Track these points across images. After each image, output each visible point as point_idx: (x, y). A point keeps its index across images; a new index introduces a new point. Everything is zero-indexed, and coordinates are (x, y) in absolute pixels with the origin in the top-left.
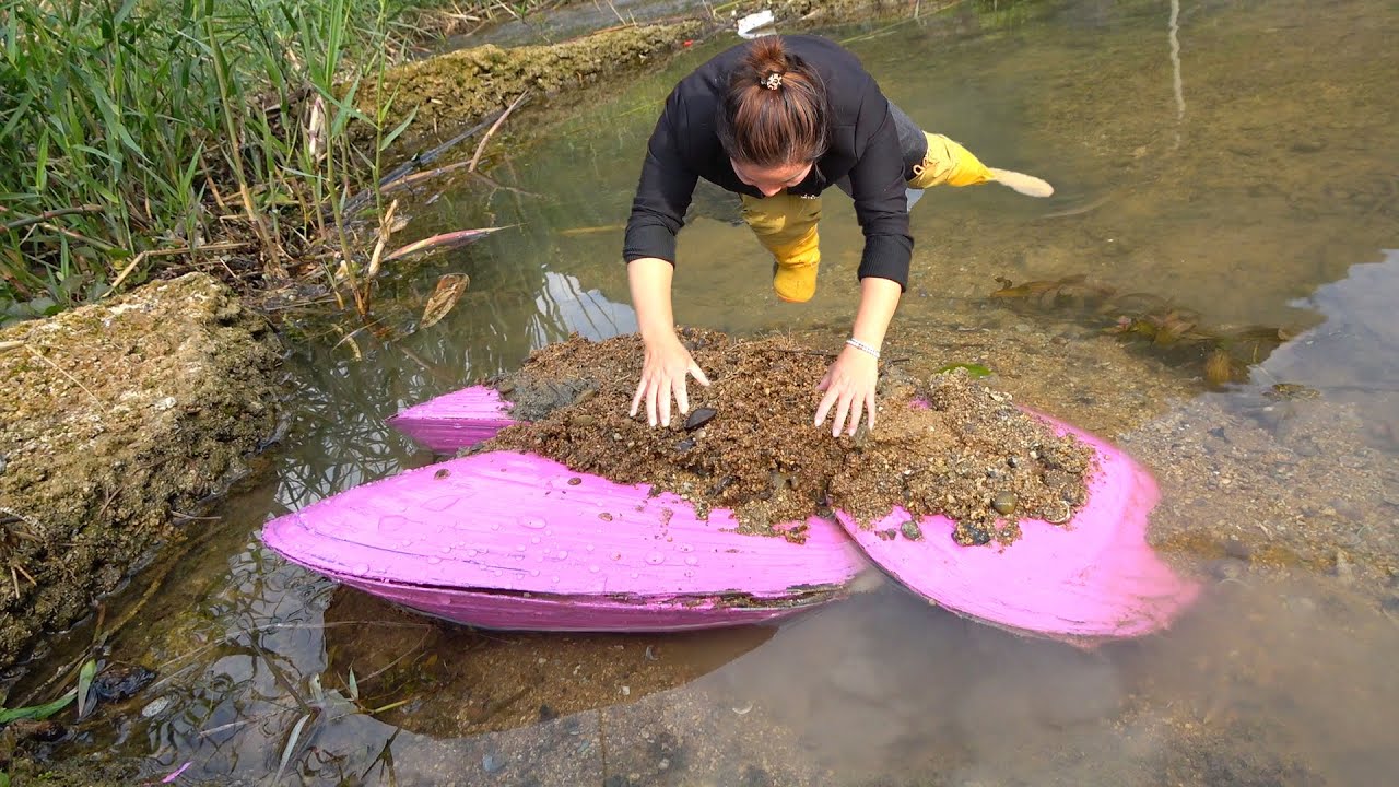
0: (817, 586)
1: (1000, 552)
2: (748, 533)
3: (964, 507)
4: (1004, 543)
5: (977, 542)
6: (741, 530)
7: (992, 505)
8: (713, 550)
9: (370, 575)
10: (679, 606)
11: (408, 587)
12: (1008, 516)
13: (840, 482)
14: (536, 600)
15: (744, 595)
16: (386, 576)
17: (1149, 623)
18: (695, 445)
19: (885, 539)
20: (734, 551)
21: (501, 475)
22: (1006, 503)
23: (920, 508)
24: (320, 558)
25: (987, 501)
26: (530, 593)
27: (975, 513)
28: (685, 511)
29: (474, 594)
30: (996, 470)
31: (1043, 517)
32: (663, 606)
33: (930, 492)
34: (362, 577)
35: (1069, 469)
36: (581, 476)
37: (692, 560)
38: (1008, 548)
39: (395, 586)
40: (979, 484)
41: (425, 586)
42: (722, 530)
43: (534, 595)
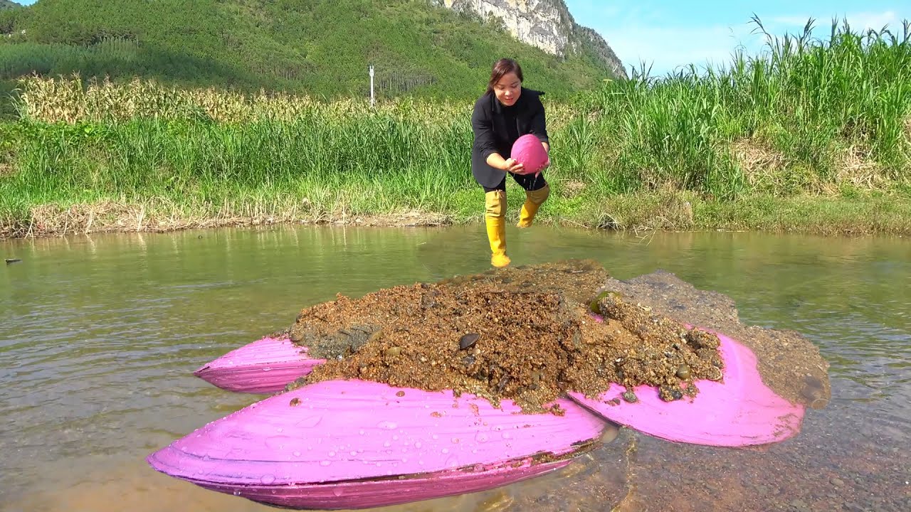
0: (586, 441)
1: (692, 402)
2: (530, 413)
3: (662, 378)
4: (692, 396)
5: (675, 398)
6: (524, 412)
7: (677, 375)
8: (515, 427)
9: (278, 482)
10: (509, 468)
11: (311, 486)
12: (687, 380)
13: (571, 372)
14: (410, 480)
15: (546, 454)
16: (291, 481)
17: (789, 431)
18: (475, 359)
19: (613, 405)
20: (528, 426)
21: (342, 396)
22: (685, 372)
23: (633, 382)
24: (227, 476)
25: (675, 372)
26: (404, 475)
27: (670, 380)
28: (484, 404)
29: (364, 483)
30: (669, 353)
31: (707, 378)
32: (500, 469)
33: (639, 371)
34: (271, 485)
35: (712, 347)
36: (403, 389)
37: (507, 435)
38: (695, 399)
39: (300, 487)
40: (665, 362)
41: (325, 483)
42: (514, 413)
43: (407, 476)
